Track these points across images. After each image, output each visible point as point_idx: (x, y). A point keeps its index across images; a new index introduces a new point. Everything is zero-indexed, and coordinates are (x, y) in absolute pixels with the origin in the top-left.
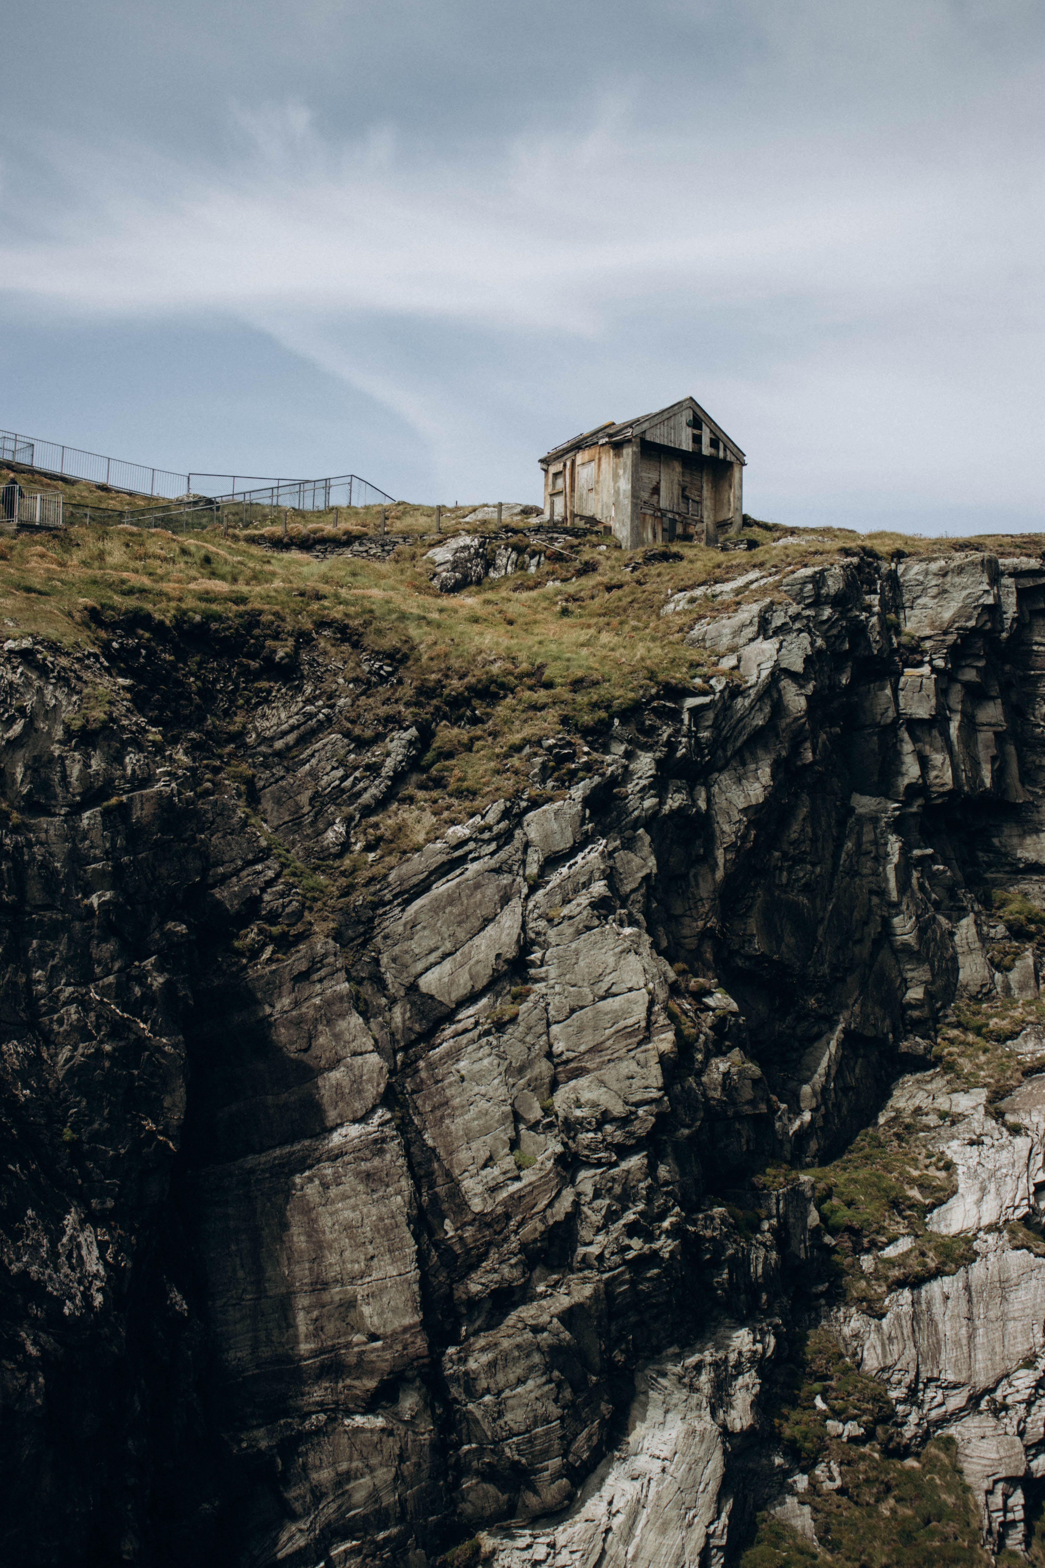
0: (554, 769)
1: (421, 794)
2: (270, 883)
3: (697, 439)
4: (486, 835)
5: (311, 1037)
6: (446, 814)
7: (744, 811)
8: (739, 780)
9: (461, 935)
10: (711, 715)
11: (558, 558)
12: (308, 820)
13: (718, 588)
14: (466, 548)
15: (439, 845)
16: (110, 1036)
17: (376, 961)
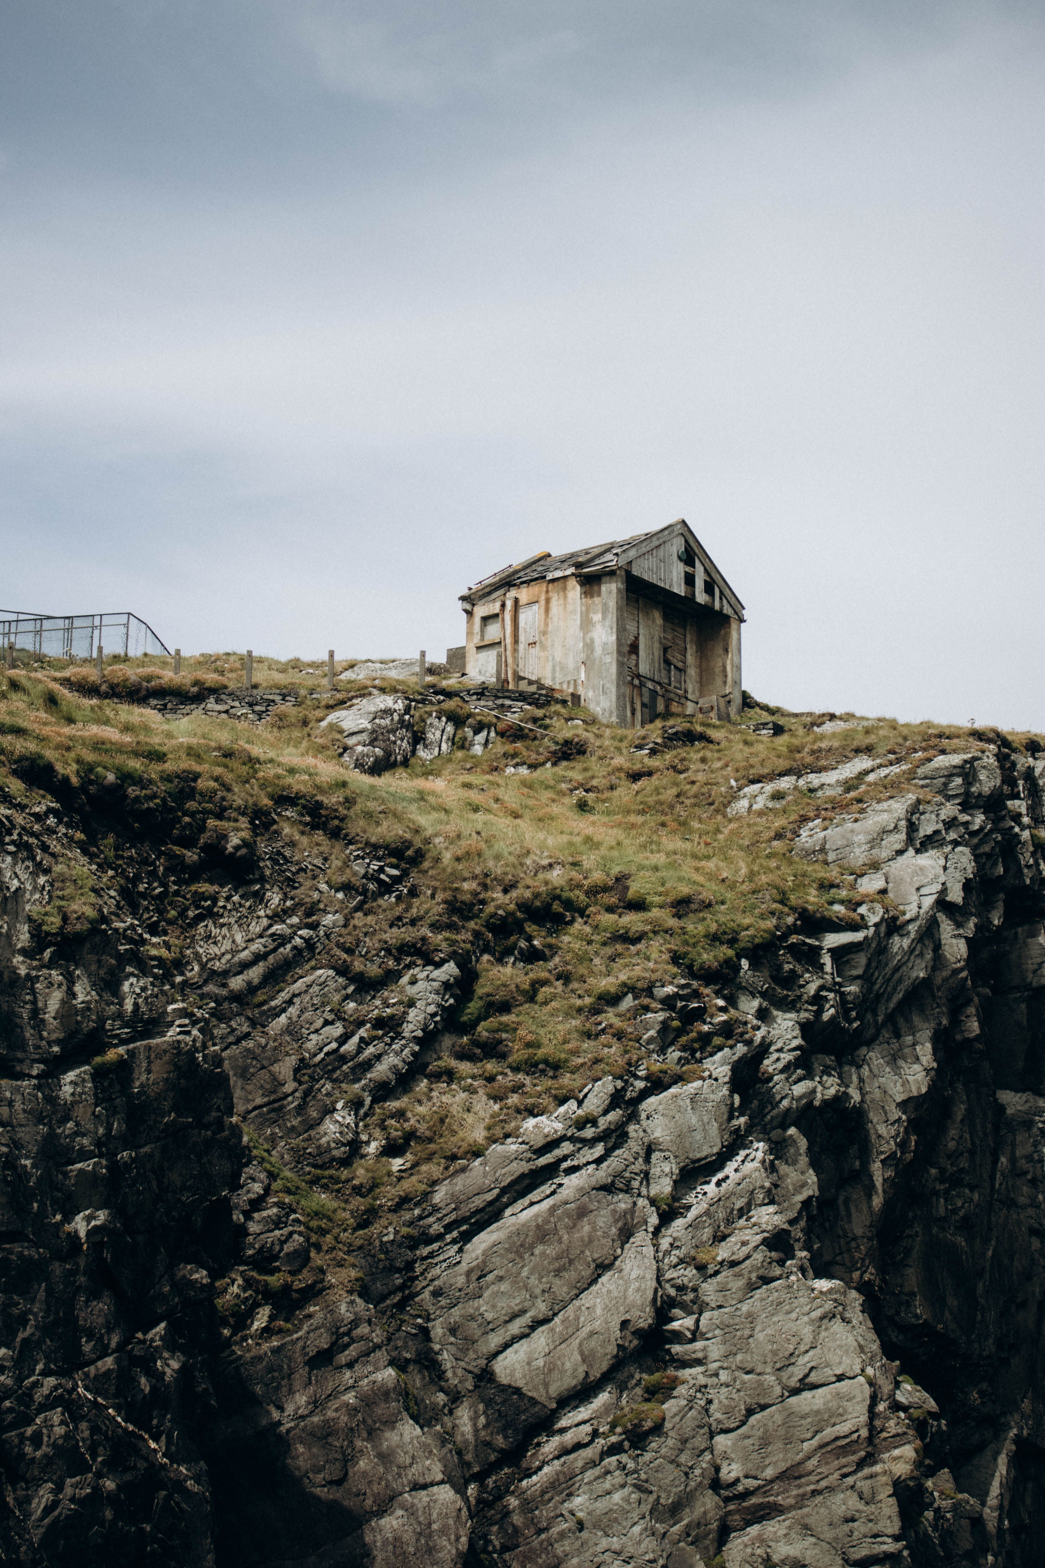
0: (680, 1032)
1: (465, 1067)
2: (257, 1204)
3: (690, 580)
4: (589, 1132)
5: (347, 1460)
6: (514, 1099)
7: (903, 1105)
8: (894, 1059)
9: (561, 1289)
10: (861, 960)
11: (515, 734)
12: (292, 1104)
13: (815, 779)
14: (388, 712)
15: (512, 1147)
16: (113, 1465)
17: (425, 1333)
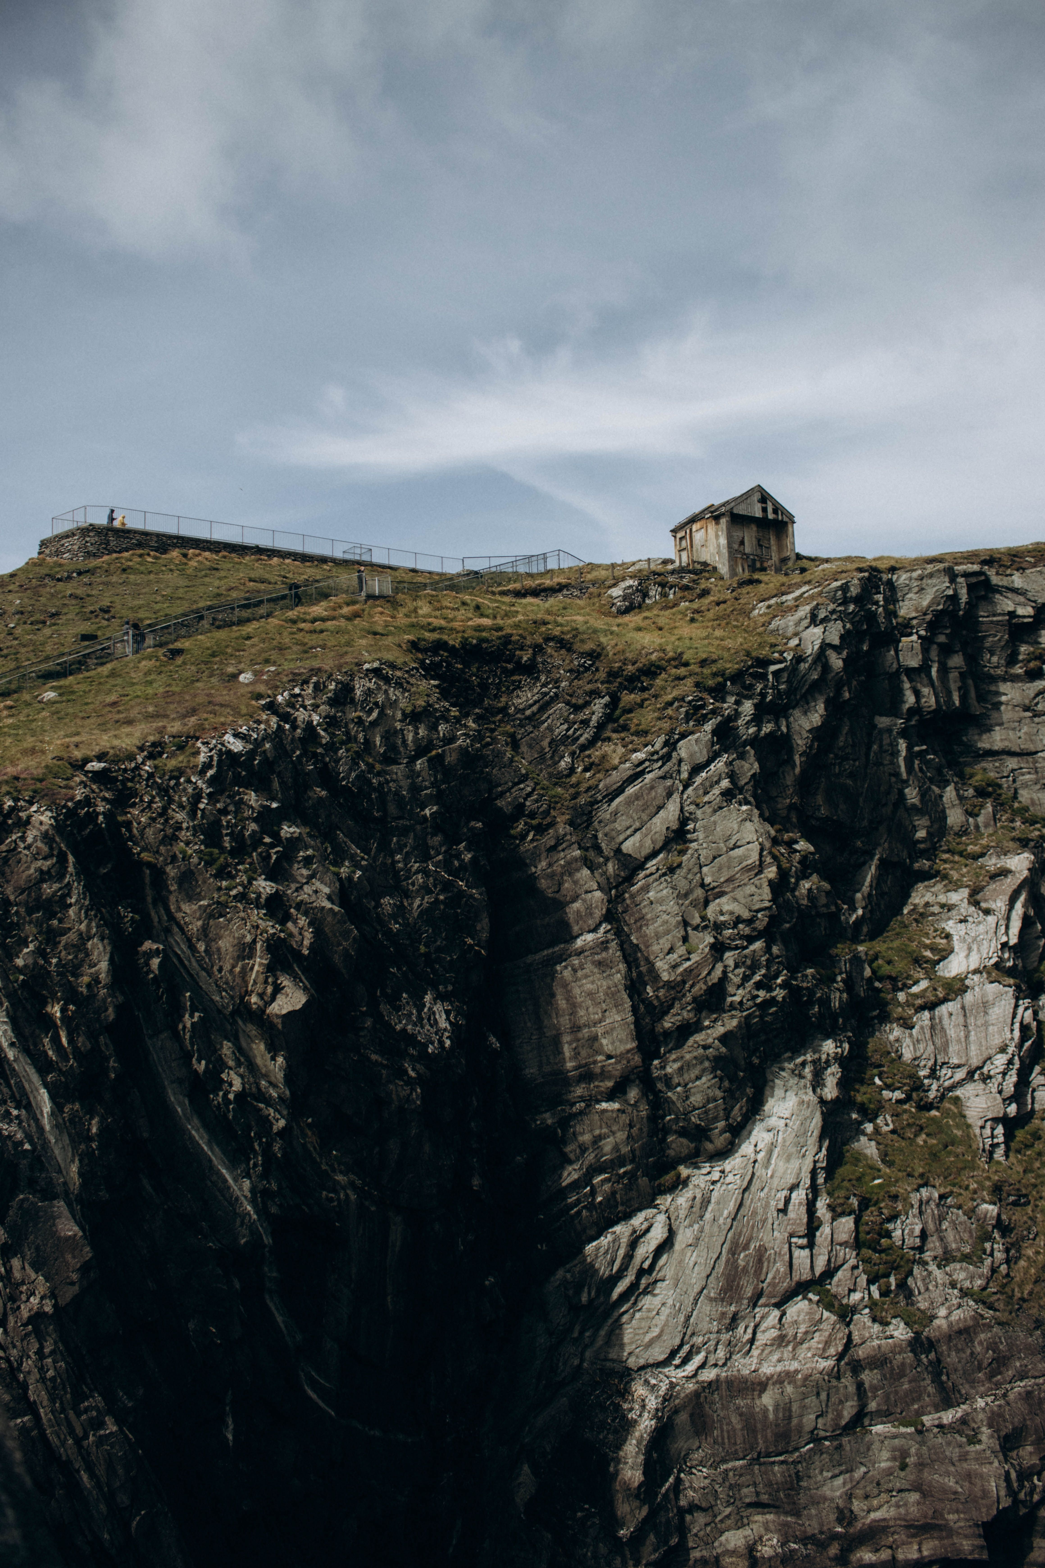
0: (694, 714)
1: (614, 736)
2: (529, 795)
3: (764, 510)
4: (655, 757)
5: (560, 884)
6: (630, 746)
7: (810, 731)
8: (805, 713)
9: (645, 817)
10: (785, 675)
11: (686, 588)
12: (548, 756)
13: (784, 598)
14: (631, 587)
15: (628, 765)
16: (442, 891)
17: (595, 837)
